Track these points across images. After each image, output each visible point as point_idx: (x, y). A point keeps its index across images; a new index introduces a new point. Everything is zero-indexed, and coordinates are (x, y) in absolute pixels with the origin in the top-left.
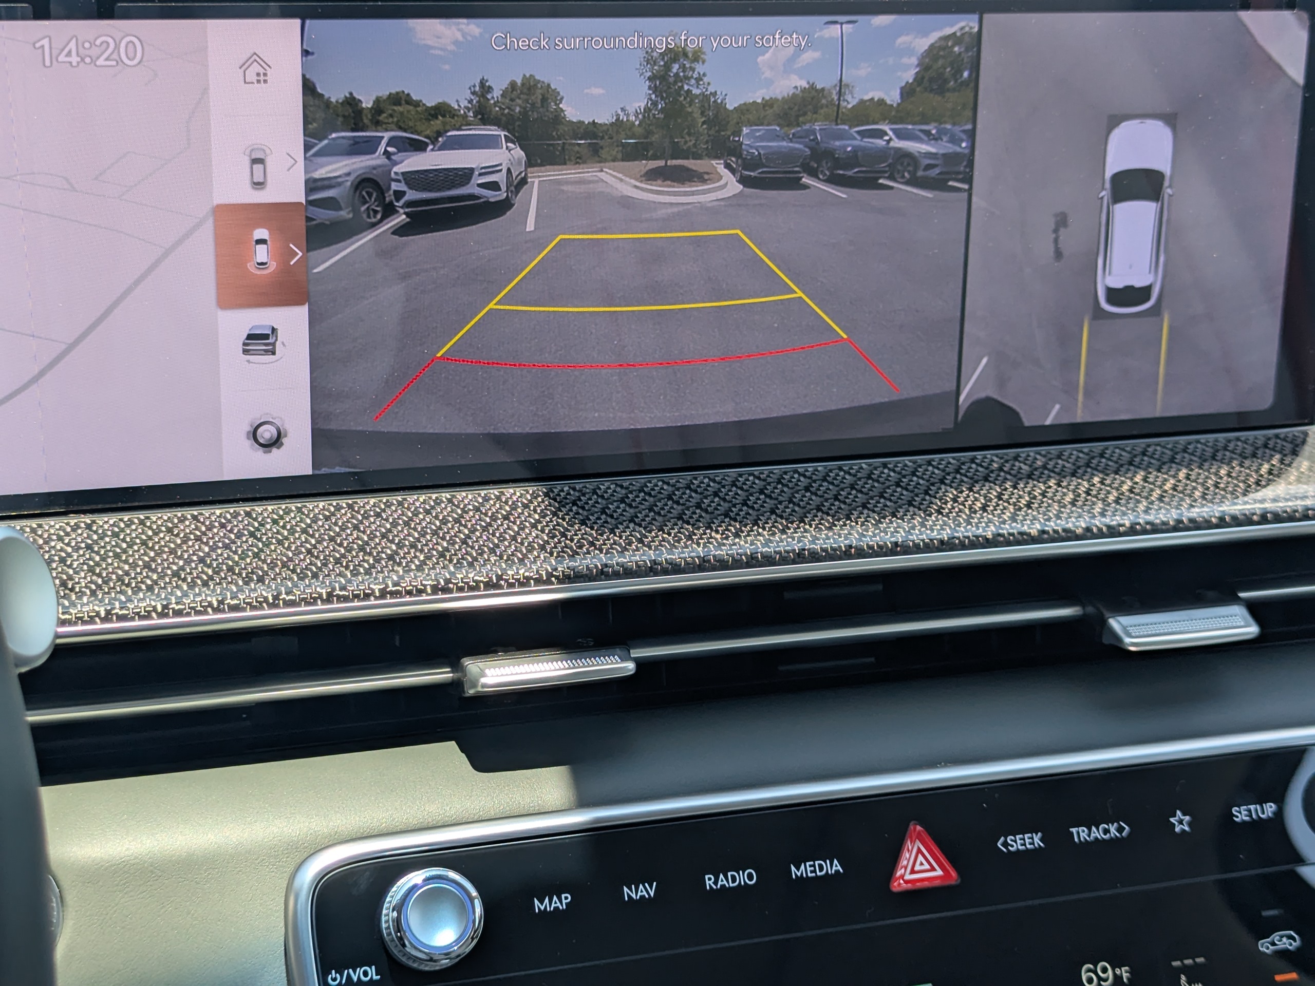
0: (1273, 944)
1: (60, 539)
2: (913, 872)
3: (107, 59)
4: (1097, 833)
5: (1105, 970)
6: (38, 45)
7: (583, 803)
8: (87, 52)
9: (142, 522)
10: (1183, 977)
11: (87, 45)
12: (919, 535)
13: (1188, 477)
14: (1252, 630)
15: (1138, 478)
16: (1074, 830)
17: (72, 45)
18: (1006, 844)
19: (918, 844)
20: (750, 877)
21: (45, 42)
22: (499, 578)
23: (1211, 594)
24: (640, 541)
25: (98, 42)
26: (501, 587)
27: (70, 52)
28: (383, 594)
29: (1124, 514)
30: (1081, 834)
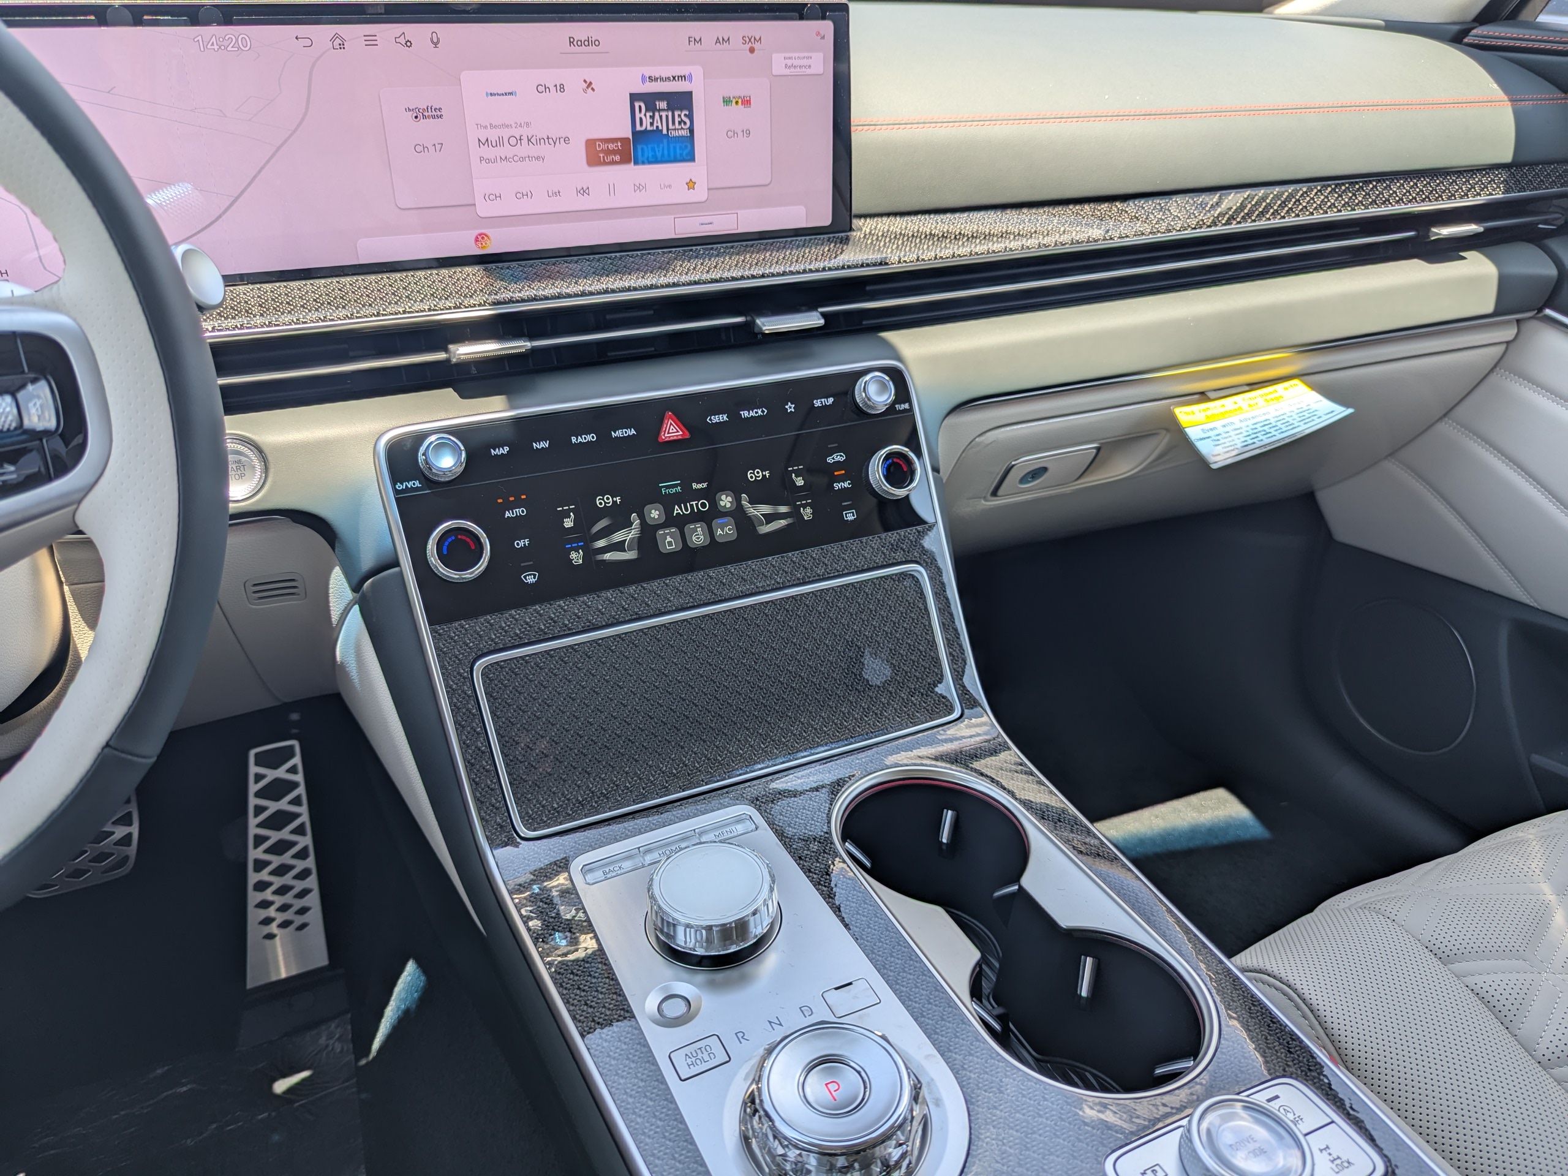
0: (833, 459)
1: (244, 294)
2: (669, 433)
3: (232, 47)
4: (752, 414)
5: (758, 473)
6: (196, 40)
7: (512, 408)
8: (222, 43)
9: (285, 287)
10: (793, 475)
11: (221, 40)
12: (663, 280)
13: (790, 254)
14: (822, 322)
15: (768, 255)
16: (742, 413)
17: (214, 39)
18: (710, 420)
19: (670, 421)
20: (593, 437)
21: (200, 38)
22: (460, 304)
23: (804, 308)
24: (529, 286)
25: (227, 38)
26: (461, 308)
27: (213, 43)
28: (404, 312)
29: (759, 269)
30: (745, 414)
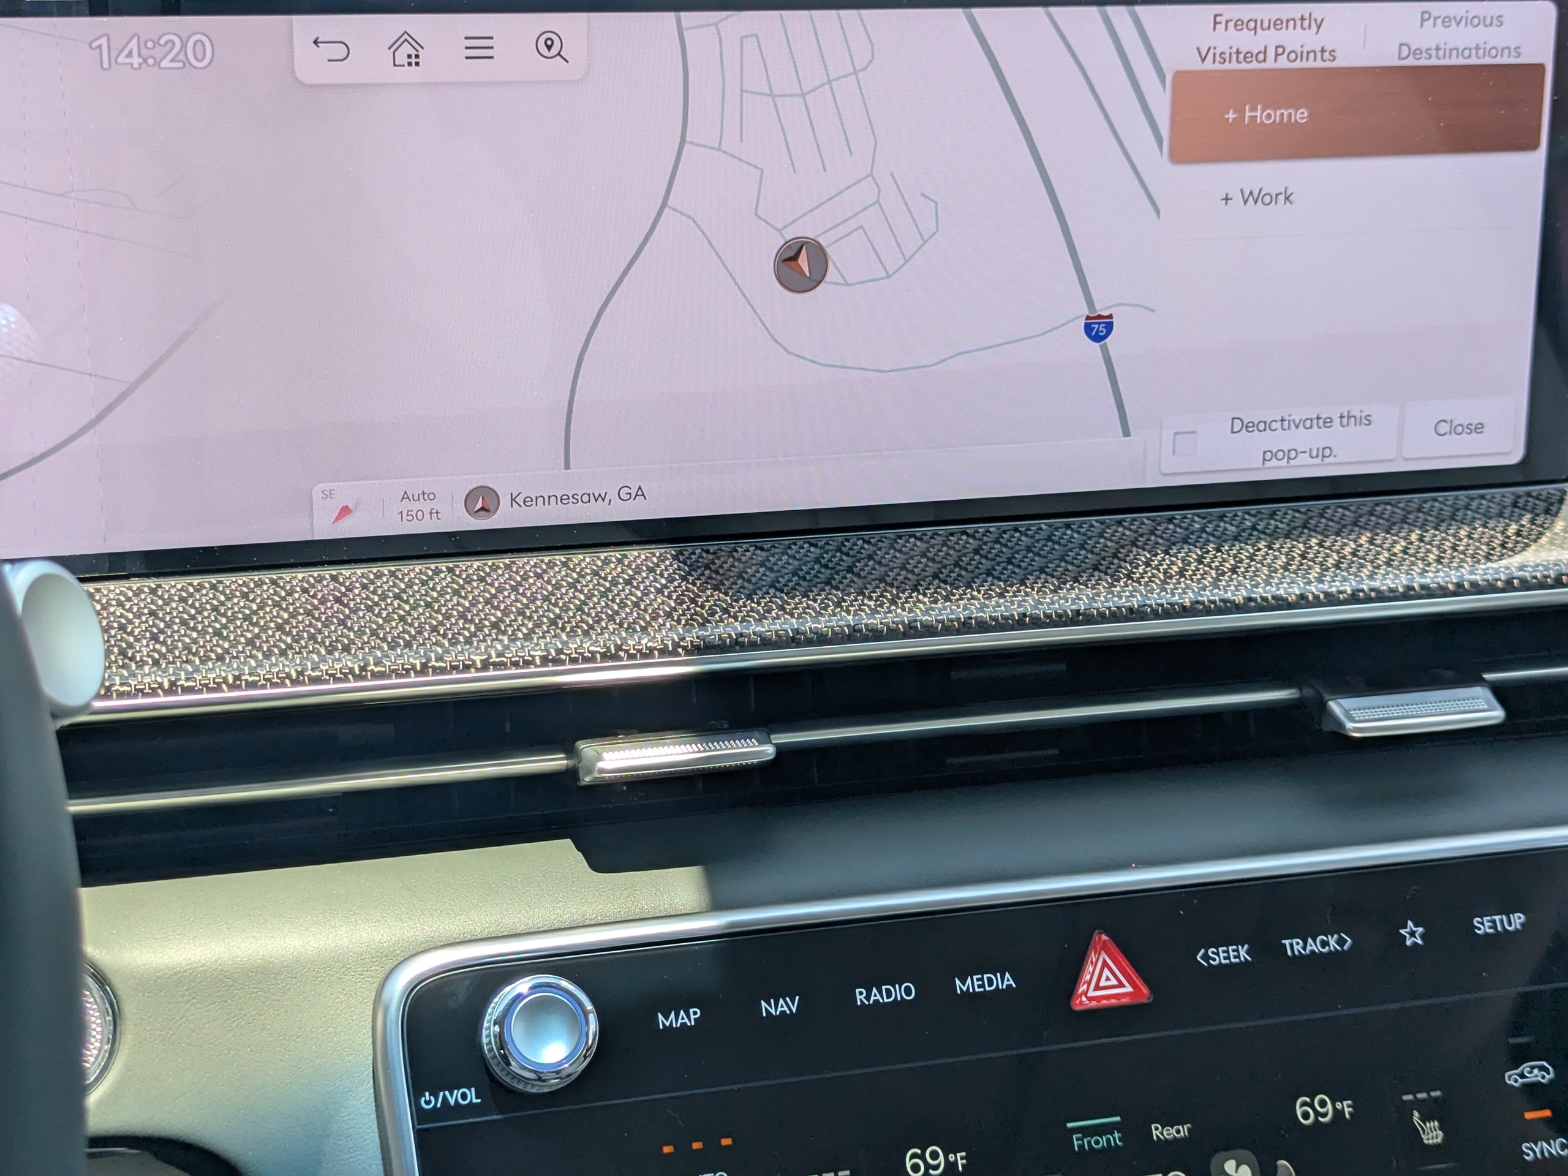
0: (1522, 1076)
1: (120, 604)
2: (1097, 988)
3: (173, 60)
4: (1313, 946)
5: (1323, 1104)
6: (94, 45)
7: (717, 905)
8: (151, 52)
9: (213, 587)
10: (1416, 1114)
11: (150, 44)
12: (1105, 603)
13: (1421, 539)
14: (1497, 714)
15: (1363, 540)
16: (1287, 942)
17: (134, 44)
18: (1206, 957)
19: (1104, 956)
20: (908, 991)
21: (103, 41)
23: (1450, 674)
25: (162, 42)
26: (620, 659)
27: (130, 53)
28: (486, 665)
30: (1294, 946)
